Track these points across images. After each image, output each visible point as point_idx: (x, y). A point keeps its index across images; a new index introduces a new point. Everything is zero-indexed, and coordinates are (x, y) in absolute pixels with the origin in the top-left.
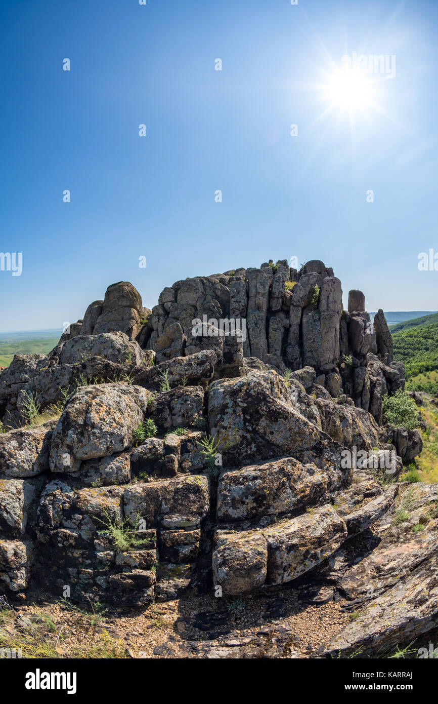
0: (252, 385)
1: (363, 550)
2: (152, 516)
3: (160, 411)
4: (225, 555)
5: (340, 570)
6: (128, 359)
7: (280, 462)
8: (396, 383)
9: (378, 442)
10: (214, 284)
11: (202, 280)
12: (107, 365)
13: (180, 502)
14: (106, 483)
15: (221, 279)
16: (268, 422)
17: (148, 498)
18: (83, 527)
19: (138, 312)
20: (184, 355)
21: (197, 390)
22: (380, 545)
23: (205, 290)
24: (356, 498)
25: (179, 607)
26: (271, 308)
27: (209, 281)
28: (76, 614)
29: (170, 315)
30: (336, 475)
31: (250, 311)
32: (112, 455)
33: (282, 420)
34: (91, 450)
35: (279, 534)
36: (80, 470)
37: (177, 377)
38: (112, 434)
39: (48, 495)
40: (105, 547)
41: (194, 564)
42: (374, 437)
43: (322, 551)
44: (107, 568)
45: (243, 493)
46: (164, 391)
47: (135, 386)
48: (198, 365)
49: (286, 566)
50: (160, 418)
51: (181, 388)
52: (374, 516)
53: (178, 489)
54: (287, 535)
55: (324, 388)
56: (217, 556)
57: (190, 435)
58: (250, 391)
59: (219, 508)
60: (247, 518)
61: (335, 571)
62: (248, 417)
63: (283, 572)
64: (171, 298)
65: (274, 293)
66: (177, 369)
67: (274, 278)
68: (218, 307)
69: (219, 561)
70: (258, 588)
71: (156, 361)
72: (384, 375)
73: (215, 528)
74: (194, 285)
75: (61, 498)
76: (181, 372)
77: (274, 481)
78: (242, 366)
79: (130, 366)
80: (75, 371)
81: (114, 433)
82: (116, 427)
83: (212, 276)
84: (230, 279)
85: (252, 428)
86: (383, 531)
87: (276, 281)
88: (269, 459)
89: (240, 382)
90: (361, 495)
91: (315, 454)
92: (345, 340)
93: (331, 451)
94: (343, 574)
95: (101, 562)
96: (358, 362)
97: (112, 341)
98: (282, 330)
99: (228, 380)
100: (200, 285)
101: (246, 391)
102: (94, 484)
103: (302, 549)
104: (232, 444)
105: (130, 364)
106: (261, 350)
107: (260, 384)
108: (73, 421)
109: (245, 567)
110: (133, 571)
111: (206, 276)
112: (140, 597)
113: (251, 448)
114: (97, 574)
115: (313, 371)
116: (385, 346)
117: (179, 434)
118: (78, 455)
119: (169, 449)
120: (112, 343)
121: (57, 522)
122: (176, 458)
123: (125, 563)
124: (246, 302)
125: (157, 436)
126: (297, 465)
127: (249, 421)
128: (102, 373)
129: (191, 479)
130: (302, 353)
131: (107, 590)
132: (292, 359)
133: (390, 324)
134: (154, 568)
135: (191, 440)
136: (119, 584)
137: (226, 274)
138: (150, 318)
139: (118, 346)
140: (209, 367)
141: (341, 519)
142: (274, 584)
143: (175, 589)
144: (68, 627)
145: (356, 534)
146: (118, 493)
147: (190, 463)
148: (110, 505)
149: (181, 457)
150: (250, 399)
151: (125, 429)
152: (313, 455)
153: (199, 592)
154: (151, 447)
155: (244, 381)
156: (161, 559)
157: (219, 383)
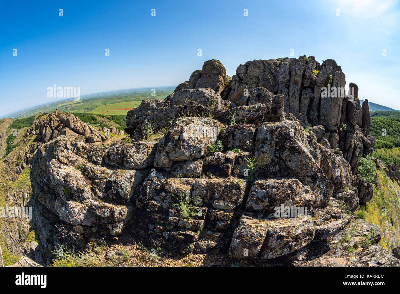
0: (284, 128)
1: (318, 252)
2: (208, 199)
3: (227, 137)
4: (242, 232)
5: (301, 261)
6: (213, 104)
7: (290, 181)
8: (368, 149)
9: (349, 184)
10: (270, 65)
11: (263, 62)
12: (200, 107)
13: (226, 193)
14: (185, 176)
15: (275, 62)
16: (289, 153)
17: (208, 188)
18: (165, 201)
19: (223, 78)
20: (247, 105)
21: (251, 127)
22: (328, 253)
23: (265, 68)
24: (326, 217)
25: (205, 259)
26: (304, 84)
27: (267, 63)
28: (144, 252)
29: (243, 81)
30: (320, 198)
31: (291, 84)
32: (193, 160)
33: (297, 154)
34: (180, 156)
35: (276, 227)
36: (171, 167)
37: (241, 118)
38: (194, 147)
39: (148, 180)
40: (174, 214)
41: (223, 234)
42: (348, 180)
43: (295, 245)
44: (172, 227)
45: (264, 195)
46: (231, 125)
47: (214, 120)
48: (254, 112)
49: (273, 248)
50: (226, 141)
51: (241, 124)
52: (332, 232)
53: (227, 185)
54: (280, 228)
55: (328, 141)
56: (237, 232)
57: (242, 154)
58: (282, 132)
59: (248, 202)
60: (262, 212)
61: (298, 260)
62: (278, 148)
63: (269, 251)
64: (244, 71)
65: (306, 76)
66: (241, 113)
67: (306, 66)
68: (272, 80)
69: (237, 235)
70: (252, 258)
71: (230, 107)
72: (363, 142)
73: (242, 214)
74: (258, 65)
75: (156, 182)
76: (244, 115)
77: (283, 191)
78: (282, 117)
79: (214, 108)
80: (179, 110)
81: (196, 146)
82: (198, 143)
83: (269, 60)
84: (280, 63)
85: (279, 155)
86: (334, 244)
87: (308, 68)
88: (285, 177)
89: (277, 125)
90: (329, 216)
91: (311, 181)
92: (344, 114)
93: (321, 181)
94: (301, 264)
95: (170, 223)
96: (350, 129)
97: (204, 93)
98: (309, 99)
99: (270, 123)
100: (261, 65)
101: (280, 131)
102: (178, 176)
103: (285, 240)
104: (265, 163)
105: (214, 107)
106: (296, 110)
107: (289, 128)
108: (172, 137)
109: (250, 242)
110: (186, 231)
111: (266, 60)
112: (185, 248)
113: (276, 168)
114: (165, 230)
115: (324, 129)
116: (366, 124)
117: (236, 152)
118: (172, 158)
119: (227, 160)
120: (204, 94)
121: (150, 197)
122: (231, 166)
123: (183, 226)
124: (289, 79)
125: (222, 151)
126: (300, 185)
127: (278, 151)
128: (196, 112)
129: (236, 181)
130: (319, 116)
131: (168, 240)
132: (313, 119)
133: (371, 110)
134: (199, 232)
135: (242, 157)
136: (175, 238)
137: (278, 60)
138: (230, 82)
139: (208, 96)
140: (261, 114)
141: (313, 227)
142: (262, 258)
143: (207, 247)
144: (136, 259)
145: (318, 240)
146: (191, 183)
147: (238, 171)
148: (184, 189)
149: (234, 166)
150: (281, 137)
151: (203, 145)
152: (310, 181)
153: (220, 252)
154: (217, 157)
155: (279, 125)
156: (205, 227)
157: (265, 124)
